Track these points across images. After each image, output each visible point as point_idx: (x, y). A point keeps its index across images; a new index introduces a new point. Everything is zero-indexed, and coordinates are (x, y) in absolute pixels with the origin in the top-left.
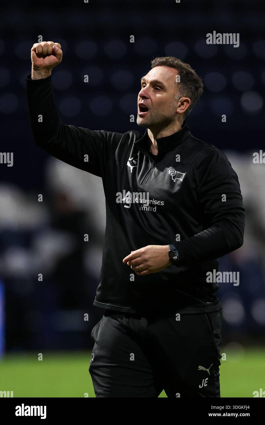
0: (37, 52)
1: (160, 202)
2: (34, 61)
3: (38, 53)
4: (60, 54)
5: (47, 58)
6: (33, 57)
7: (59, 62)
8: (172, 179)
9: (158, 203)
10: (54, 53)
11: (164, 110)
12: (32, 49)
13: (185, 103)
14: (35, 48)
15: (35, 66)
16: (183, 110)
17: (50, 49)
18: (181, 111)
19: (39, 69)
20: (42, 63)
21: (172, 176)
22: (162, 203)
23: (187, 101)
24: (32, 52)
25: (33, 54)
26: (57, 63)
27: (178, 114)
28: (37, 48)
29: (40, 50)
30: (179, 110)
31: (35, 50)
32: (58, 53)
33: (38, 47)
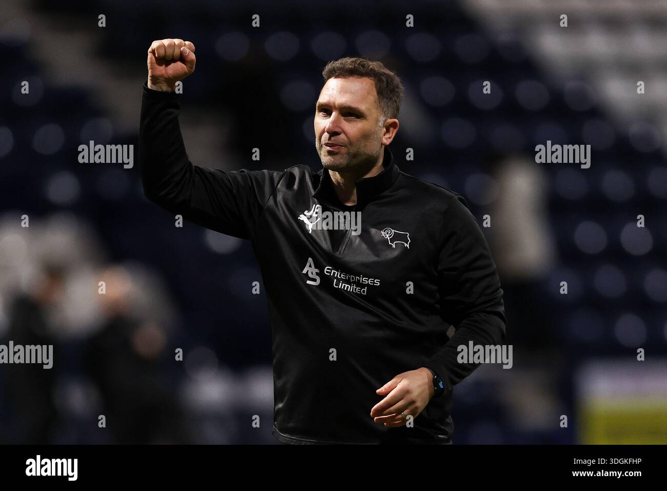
0: (156, 55)
1: (374, 281)
2: (151, 68)
3: (159, 56)
4: (192, 61)
5: (172, 66)
6: (151, 63)
7: (189, 71)
8: (390, 244)
9: (369, 281)
10: (182, 58)
12: (150, 50)
13: (392, 128)
14: (153, 48)
15: (152, 77)
16: (390, 138)
17: (177, 52)
18: (387, 141)
19: (159, 81)
20: (163, 72)
21: (389, 238)
22: (377, 281)
23: (394, 125)
24: (150, 55)
25: (151, 58)
26: (186, 73)
27: (383, 146)
28: (157, 50)
29: (162, 52)
30: (384, 140)
31: (153, 52)
32: (188, 60)
33: (159, 47)
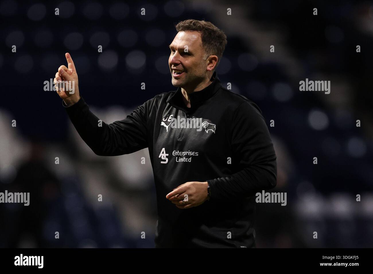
1: (195, 153)
8: (205, 131)
9: (193, 154)
11: (196, 71)
13: (213, 61)
16: (212, 67)
18: (210, 68)
21: (205, 128)
22: (197, 153)
23: (214, 59)
27: (208, 71)
30: (208, 68)
